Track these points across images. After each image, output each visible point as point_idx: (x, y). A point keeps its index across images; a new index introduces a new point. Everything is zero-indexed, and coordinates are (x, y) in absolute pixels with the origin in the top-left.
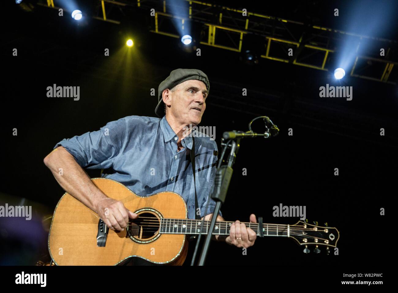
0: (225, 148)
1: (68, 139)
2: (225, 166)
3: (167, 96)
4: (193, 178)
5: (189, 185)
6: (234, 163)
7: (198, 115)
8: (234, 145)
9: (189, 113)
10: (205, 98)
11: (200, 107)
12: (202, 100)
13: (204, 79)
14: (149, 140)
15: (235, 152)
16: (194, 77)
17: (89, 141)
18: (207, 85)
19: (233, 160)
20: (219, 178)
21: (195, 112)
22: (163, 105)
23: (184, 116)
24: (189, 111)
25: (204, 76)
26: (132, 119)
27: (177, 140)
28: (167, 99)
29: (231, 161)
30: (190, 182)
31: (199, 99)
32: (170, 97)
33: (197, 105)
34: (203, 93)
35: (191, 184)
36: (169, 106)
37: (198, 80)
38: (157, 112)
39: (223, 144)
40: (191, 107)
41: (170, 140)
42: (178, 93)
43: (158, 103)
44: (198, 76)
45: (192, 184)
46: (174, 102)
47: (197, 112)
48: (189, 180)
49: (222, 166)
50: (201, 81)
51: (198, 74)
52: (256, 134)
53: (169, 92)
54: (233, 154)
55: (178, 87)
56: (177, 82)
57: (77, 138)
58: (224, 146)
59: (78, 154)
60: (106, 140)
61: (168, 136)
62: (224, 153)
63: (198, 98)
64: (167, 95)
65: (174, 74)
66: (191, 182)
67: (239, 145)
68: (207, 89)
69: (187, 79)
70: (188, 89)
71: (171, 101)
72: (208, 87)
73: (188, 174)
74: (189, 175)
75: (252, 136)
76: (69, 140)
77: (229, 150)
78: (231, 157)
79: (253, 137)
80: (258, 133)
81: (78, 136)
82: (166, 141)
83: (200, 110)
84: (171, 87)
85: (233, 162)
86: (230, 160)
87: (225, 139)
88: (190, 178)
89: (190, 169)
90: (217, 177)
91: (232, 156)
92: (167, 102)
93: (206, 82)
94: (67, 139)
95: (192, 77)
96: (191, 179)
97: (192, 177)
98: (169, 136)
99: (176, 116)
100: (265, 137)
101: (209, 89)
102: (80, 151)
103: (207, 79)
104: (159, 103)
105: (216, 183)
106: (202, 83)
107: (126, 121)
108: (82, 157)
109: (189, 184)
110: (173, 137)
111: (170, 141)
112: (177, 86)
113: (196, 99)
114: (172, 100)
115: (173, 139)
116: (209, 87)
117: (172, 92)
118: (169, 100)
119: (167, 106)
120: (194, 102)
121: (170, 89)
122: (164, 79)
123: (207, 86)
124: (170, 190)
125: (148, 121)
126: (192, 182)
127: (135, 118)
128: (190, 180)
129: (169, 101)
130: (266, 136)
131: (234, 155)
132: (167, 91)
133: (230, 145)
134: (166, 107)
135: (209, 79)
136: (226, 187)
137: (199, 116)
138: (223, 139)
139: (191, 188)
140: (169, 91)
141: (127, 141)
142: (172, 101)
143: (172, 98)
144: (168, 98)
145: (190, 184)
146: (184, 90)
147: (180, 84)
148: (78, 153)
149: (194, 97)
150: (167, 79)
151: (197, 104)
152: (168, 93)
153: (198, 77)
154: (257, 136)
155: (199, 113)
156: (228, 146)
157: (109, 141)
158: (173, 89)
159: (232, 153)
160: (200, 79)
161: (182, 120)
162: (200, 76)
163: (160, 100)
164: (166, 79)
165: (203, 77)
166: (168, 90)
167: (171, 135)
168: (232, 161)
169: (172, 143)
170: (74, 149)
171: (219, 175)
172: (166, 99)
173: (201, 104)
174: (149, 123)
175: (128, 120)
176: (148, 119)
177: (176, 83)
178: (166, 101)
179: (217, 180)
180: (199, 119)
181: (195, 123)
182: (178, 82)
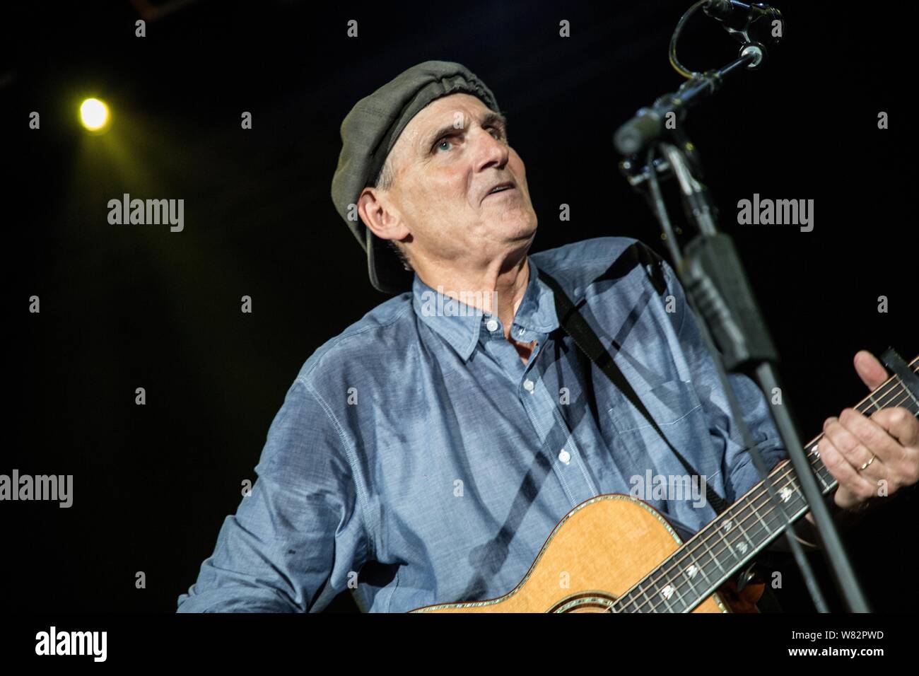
0: (654, 185)
1: (191, 590)
2: (696, 242)
3: (380, 211)
4: (632, 407)
5: (635, 437)
6: (716, 210)
7: (514, 203)
8: (675, 157)
9: (483, 217)
10: (504, 140)
11: (505, 178)
12: (497, 150)
13: (459, 82)
14: (411, 391)
15: (695, 175)
16: (422, 94)
17: (248, 542)
18: (481, 92)
19: (708, 203)
20: (704, 294)
21: (500, 202)
22: (385, 248)
23: (476, 238)
24: (479, 214)
25: (454, 71)
26: (321, 364)
27: (499, 328)
28: (384, 222)
29: (701, 211)
30: (632, 427)
31: (487, 154)
32: (390, 209)
33: (491, 177)
34: (487, 125)
35: (638, 431)
36: (409, 238)
37: (443, 95)
38: (381, 281)
39: (636, 180)
40: (479, 195)
41: (479, 342)
42: (406, 182)
43: (366, 255)
44: (434, 85)
45: (641, 428)
46: (414, 216)
47: (506, 200)
48: (623, 425)
49: (687, 250)
50: (454, 92)
51: (430, 78)
52: (717, 75)
53: (377, 197)
54: (692, 187)
55: (392, 161)
56: (381, 148)
57: (211, 564)
58: (645, 185)
59: (250, 605)
60: (291, 491)
61: (461, 335)
62: (660, 205)
63: (482, 152)
64: (376, 208)
65: (355, 127)
66: (633, 424)
67: (689, 146)
68: (488, 105)
69: (406, 115)
70: (430, 146)
71: (401, 221)
72: (487, 99)
73: (608, 405)
74: (613, 407)
75: (709, 86)
76: (194, 589)
77: (669, 182)
78: (693, 203)
79: (713, 88)
80: (718, 68)
81: (211, 558)
82: (465, 357)
83: (511, 185)
84: (371, 176)
85: (711, 213)
86: (696, 212)
87: (632, 162)
88: (624, 415)
89: (604, 388)
90: (697, 292)
91: (695, 193)
92: (390, 230)
93: (472, 87)
94: (186, 592)
95: (417, 99)
96: (628, 414)
97: (627, 408)
98: (466, 333)
99: (449, 255)
100: (752, 65)
101: (494, 101)
102: (249, 592)
103: (468, 73)
104: (369, 250)
105: (708, 313)
106: (460, 98)
107: (309, 389)
108: (267, 601)
109: (632, 437)
110: (479, 325)
111: (481, 346)
112: (388, 160)
113: (477, 161)
114: (403, 213)
115: (484, 332)
116: (489, 96)
117: (388, 186)
118: (392, 220)
119: (401, 245)
120: (476, 175)
121: (373, 185)
122: (334, 167)
123: (481, 98)
124: (585, 495)
125: (372, 332)
126: (639, 423)
127: (327, 355)
128: (627, 421)
129: (397, 223)
130: (750, 58)
131: (698, 187)
132: (368, 198)
133: (662, 167)
134: (397, 248)
135: (473, 71)
136: (748, 302)
137: (522, 206)
138: (627, 165)
139: (647, 442)
140: (373, 191)
141: (353, 444)
142: (405, 218)
143: (399, 206)
144: (387, 214)
145: (636, 435)
146: (420, 158)
147: (395, 148)
148: (247, 603)
149: (464, 156)
150: (345, 159)
151: (491, 172)
152: (374, 200)
153: (435, 88)
154: (722, 76)
155: (514, 197)
156: (659, 175)
157: (299, 486)
158: (382, 177)
159: (688, 185)
160: (448, 88)
161: (477, 255)
162: (439, 81)
163: (364, 240)
164: (340, 160)
165: (450, 77)
166: (369, 193)
167: (468, 323)
168: (705, 208)
169: (490, 346)
170: (229, 599)
171: (697, 284)
172: (381, 224)
173: (502, 165)
174: (380, 334)
175: (308, 378)
176: (367, 327)
177: (377, 154)
178: (387, 229)
179: (702, 303)
180: (526, 216)
181: (521, 235)
182: (384, 144)
